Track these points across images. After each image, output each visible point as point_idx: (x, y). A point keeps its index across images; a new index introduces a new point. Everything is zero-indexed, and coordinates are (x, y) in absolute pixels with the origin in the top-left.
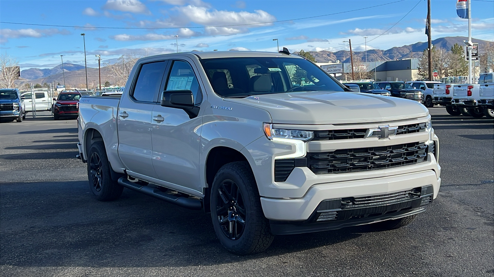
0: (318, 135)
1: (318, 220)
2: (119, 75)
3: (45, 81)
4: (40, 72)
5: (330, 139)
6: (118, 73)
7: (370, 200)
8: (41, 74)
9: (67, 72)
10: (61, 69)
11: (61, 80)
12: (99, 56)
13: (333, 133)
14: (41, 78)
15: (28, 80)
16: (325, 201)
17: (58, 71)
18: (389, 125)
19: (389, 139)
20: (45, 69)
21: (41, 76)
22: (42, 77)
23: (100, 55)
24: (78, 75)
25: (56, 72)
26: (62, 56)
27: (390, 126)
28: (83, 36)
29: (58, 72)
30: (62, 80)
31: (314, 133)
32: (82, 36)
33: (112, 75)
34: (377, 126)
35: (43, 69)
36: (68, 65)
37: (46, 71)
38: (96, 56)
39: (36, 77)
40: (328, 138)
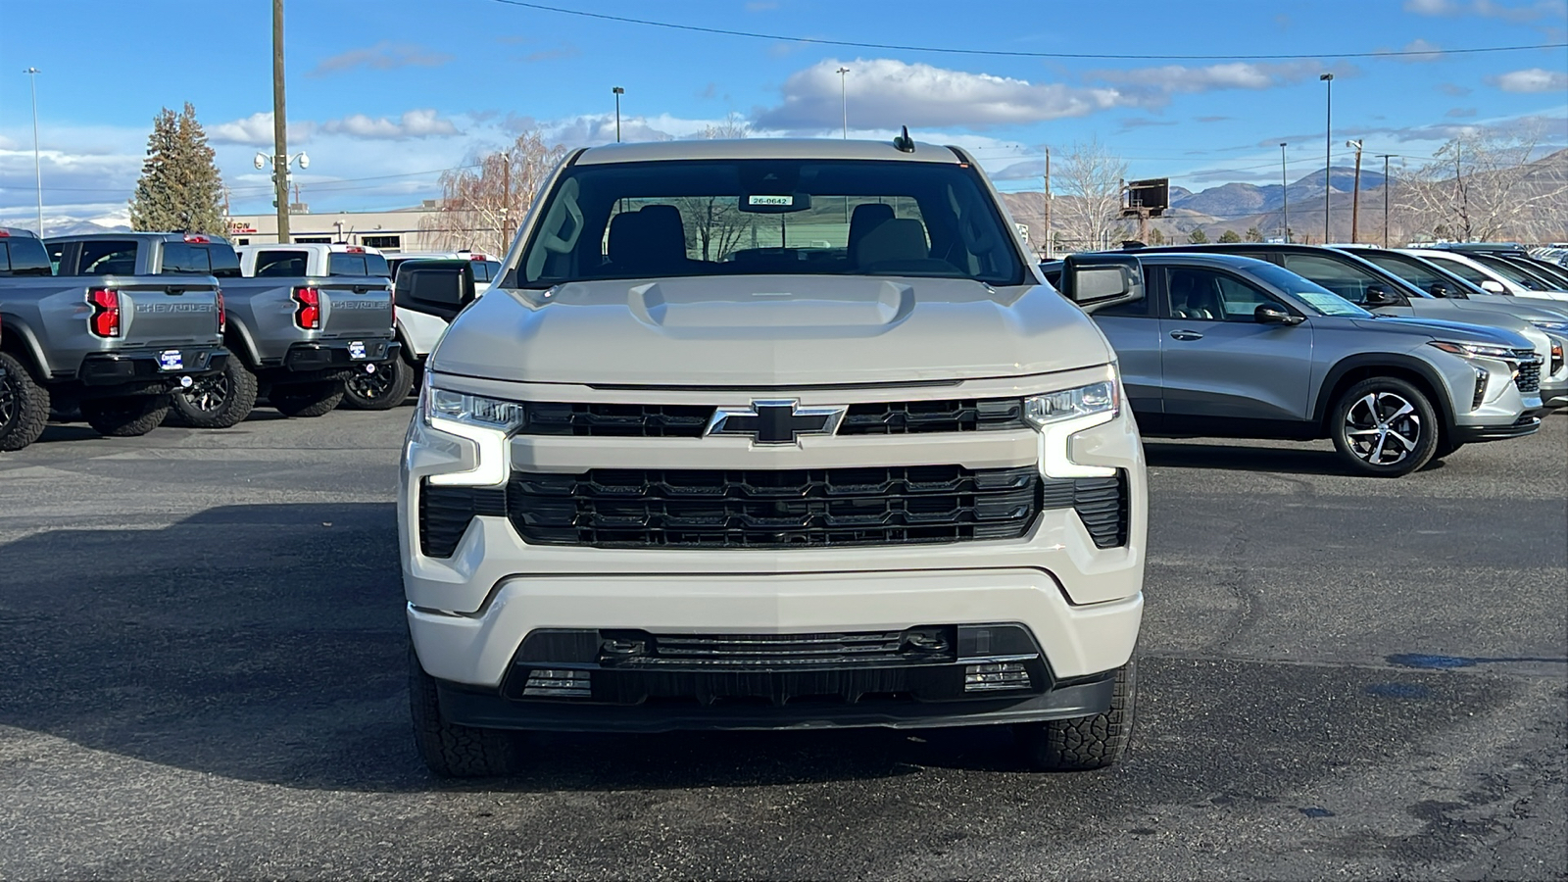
0: (539, 418)
1: (527, 692)
2: (1434, 204)
3: (1265, 222)
4: (1254, 194)
5: (580, 431)
6: (1428, 198)
7: (716, 647)
8: (1259, 199)
9: (1339, 194)
10: (1316, 187)
11: (1316, 221)
12: (1359, 146)
13: (589, 413)
14: (1256, 212)
15: (1216, 219)
16: (538, 632)
17: (1308, 190)
18: (799, 398)
19: (801, 447)
20: (1271, 186)
21: (1257, 206)
22: (1260, 209)
23: (1360, 143)
24: (1368, 205)
25: (1303, 194)
26: (1285, 145)
27: (802, 403)
28: (1326, 81)
29: (1308, 195)
30: (1318, 218)
31: (524, 409)
32: (1323, 81)
33: (1406, 207)
34: (749, 398)
35: (1264, 187)
36: (1342, 174)
37: (1270, 192)
38: (1348, 144)
39: (1243, 212)
40: (572, 430)
